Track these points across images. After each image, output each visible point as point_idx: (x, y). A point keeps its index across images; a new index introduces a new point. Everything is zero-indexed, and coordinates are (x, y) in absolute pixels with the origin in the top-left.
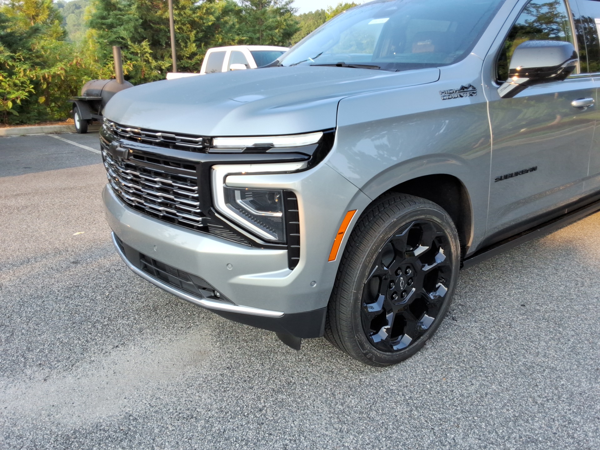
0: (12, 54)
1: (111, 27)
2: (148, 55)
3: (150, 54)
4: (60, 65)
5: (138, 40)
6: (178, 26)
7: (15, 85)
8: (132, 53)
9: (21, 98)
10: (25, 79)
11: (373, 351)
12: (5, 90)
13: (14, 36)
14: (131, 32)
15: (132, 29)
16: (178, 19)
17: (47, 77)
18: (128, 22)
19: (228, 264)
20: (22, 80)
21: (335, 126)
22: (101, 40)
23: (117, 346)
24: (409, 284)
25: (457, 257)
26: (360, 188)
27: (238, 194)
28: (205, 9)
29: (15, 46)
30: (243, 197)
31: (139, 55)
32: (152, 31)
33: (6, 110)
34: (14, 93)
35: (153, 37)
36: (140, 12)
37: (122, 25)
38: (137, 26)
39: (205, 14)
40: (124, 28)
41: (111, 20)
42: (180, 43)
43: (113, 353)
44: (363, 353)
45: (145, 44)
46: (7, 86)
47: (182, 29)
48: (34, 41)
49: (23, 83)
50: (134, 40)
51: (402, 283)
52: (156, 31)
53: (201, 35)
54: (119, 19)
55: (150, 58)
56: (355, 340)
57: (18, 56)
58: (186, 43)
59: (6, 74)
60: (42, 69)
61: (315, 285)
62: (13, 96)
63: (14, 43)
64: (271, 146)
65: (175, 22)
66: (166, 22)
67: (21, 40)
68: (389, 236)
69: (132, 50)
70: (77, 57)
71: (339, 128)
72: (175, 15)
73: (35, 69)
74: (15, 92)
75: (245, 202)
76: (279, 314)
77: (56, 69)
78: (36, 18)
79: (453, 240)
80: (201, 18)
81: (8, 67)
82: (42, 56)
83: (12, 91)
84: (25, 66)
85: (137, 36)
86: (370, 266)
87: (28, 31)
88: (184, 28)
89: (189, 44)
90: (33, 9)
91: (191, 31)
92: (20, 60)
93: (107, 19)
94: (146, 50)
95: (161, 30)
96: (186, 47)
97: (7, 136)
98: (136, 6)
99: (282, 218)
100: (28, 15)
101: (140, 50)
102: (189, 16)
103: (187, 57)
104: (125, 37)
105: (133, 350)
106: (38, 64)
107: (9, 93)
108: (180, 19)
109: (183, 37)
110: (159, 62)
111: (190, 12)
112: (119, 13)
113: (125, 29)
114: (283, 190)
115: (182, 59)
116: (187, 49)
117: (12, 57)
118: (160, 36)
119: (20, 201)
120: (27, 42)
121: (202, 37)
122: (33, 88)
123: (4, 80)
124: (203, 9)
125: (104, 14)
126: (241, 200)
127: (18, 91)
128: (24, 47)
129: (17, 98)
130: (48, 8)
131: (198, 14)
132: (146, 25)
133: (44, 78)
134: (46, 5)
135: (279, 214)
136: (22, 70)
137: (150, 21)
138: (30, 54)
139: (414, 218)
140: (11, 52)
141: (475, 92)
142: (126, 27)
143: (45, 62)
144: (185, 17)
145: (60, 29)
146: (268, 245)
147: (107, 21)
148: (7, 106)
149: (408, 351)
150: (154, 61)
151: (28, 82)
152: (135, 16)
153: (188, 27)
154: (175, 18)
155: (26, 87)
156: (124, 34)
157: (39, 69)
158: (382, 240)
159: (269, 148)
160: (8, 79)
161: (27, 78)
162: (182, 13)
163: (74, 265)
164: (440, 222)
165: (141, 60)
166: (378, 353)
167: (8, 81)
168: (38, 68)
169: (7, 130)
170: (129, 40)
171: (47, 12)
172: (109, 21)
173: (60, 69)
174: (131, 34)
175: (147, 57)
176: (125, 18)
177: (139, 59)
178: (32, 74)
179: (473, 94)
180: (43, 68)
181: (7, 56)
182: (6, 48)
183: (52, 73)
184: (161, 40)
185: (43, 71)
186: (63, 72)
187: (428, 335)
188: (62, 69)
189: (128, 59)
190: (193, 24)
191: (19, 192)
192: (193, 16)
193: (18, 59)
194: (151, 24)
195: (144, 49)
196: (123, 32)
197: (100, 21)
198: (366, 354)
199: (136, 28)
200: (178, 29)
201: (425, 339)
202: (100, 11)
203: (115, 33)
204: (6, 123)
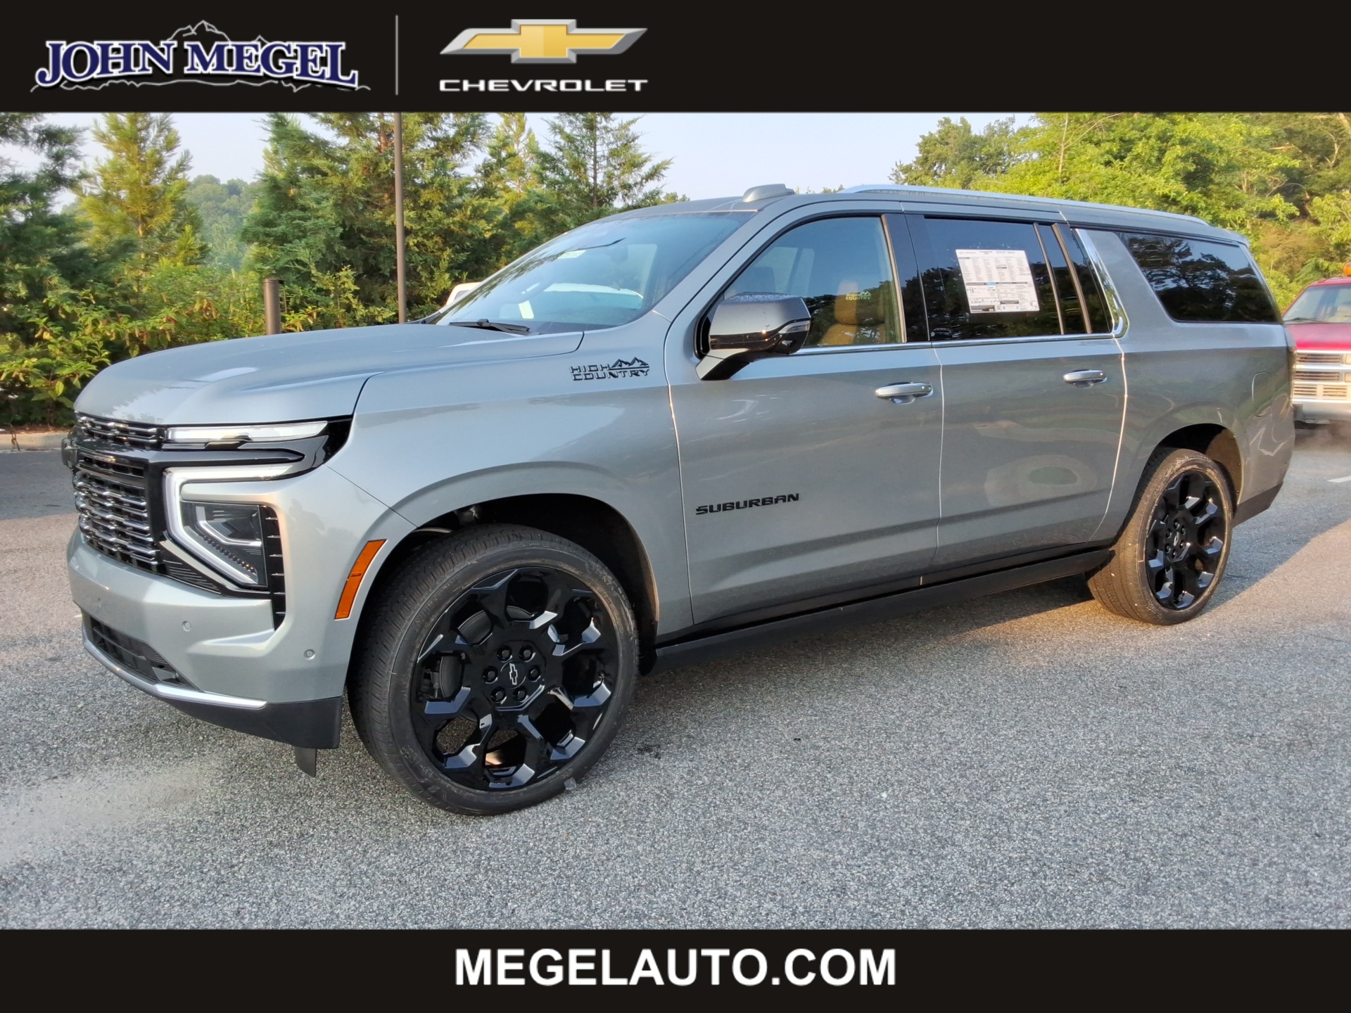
0: (73, 292)
1: (282, 240)
2: (350, 296)
3: (355, 293)
4: (169, 312)
5: (332, 265)
6: (415, 241)
7: (76, 350)
8: (319, 291)
9: (81, 374)
10: (96, 339)
11: (442, 781)
12: (54, 359)
13: (87, 257)
14: (319, 251)
15: (322, 246)
16: (416, 227)
17: (137, 335)
18: (315, 232)
19: (185, 622)
20: (89, 340)
21: (350, 413)
22: (259, 265)
23: (56, 778)
24: (531, 678)
25: (627, 636)
26: (391, 506)
27: (200, 511)
28: (470, 207)
29: (82, 277)
30: (209, 517)
31: (332, 295)
32: (363, 250)
33: (51, 398)
34: (70, 365)
35: (366, 260)
36: (339, 214)
37: (305, 237)
38: (332, 239)
39: (470, 218)
40: (307, 244)
41: (283, 227)
42: (419, 273)
43: (44, 786)
44: (421, 784)
45: (347, 274)
46: (58, 352)
47: (424, 245)
48: (120, 266)
49: (90, 346)
50: (323, 265)
51: (514, 674)
52: (372, 249)
53: (463, 257)
54: (299, 226)
55: (354, 302)
56: (401, 758)
57: (85, 295)
58: (432, 273)
59: (59, 328)
60: (131, 320)
61: (313, 657)
62: (65, 372)
63: (81, 271)
64: (245, 439)
65: (407, 232)
66: (390, 232)
67: (96, 265)
68: (463, 588)
69: (318, 285)
70: (202, 298)
71: (358, 416)
72: (409, 219)
73: (117, 320)
74: (71, 363)
75: (213, 525)
76: (258, 704)
77: (158, 320)
78: (148, 219)
79: (613, 606)
80: (463, 225)
81: (63, 316)
82: (136, 296)
83: (66, 362)
84: (96, 315)
85: (331, 258)
86: (425, 634)
87: (112, 248)
88: (429, 243)
89: (437, 273)
90: (145, 204)
91: (443, 250)
92: (89, 302)
93: (276, 226)
94: (346, 286)
95: (382, 247)
96: (432, 279)
97: (44, 448)
98: (331, 202)
99: (260, 548)
100: (132, 214)
101: (335, 285)
102: (440, 221)
103: (432, 299)
104: (306, 260)
105: (78, 781)
106: (123, 310)
107: (61, 365)
108: (419, 227)
109: (425, 260)
110: (371, 309)
111: (441, 214)
112: (301, 214)
113: (308, 246)
114: (261, 505)
115: (424, 303)
116: (434, 284)
117: (74, 298)
118: (381, 259)
119: (9, 560)
120: (107, 269)
121: (465, 262)
122: (107, 357)
123: (53, 340)
124: (466, 208)
125: (271, 217)
126: (205, 522)
127: (76, 361)
128: (98, 279)
129: (74, 375)
130: (173, 201)
131: (457, 219)
132: (350, 236)
133: (132, 336)
134: (169, 196)
135: (258, 543)
136: (89, 322)
137: (361, 231)
138: (110, 292)
139: (517, 562)
140: (73, 288)
141: (645, 370)
142: (311, 241)
143: (141, 307)
144: (430, 224)
145: (195, 242)
146: (245, 592)
147: (275, 229)
148: (54, 390)
149: (524, 792)
150: (361, 306)
151: (100, 345)
152: (330, 221)
153: (436, 242)
154: (408, 224)
155: (94, 355)
156: (304, 255)
157: (126, 321)
158: (447, 594)
159: (242, 443)
160: (60, 339)
161: (99, 337)
162: (425, 215)
163: (48, 663)
164: (577, 573)
165: (336, 304)
166: (455, 788)
167: (61, 342)
168: (124, 319)
169: (48, 437)
170: (312, 266)
171: (171, 210)
172: (280, 229)
173: (164, 320)
174: (320, 255)
175: (347, 298)
176: (308, 224)
177: (332, 303)
178: (109, 331)
179: (640, 373)
180: (133, 316)
181: (65, 294)
182: (63, 280)
183: (149, 329)
184: (381, 266)
185: (130, 325)
186: (171, 326)
187: (571, 770)
188: (169, 320)
189: (309, 302)
190: (448, 236)
191: (14, 546)
192: (446, 221)
193: (84, 300)
194: (363, 237)
195: (343, 283)
196: (302, 251)
197: (261, 229)
198: (425, 786)
199: (329, 246)
200: (417, 245)
201: (564, 776)
202: (264, 211)
203: (288, 253)
204: (51, 425)
